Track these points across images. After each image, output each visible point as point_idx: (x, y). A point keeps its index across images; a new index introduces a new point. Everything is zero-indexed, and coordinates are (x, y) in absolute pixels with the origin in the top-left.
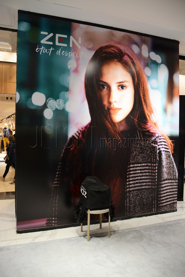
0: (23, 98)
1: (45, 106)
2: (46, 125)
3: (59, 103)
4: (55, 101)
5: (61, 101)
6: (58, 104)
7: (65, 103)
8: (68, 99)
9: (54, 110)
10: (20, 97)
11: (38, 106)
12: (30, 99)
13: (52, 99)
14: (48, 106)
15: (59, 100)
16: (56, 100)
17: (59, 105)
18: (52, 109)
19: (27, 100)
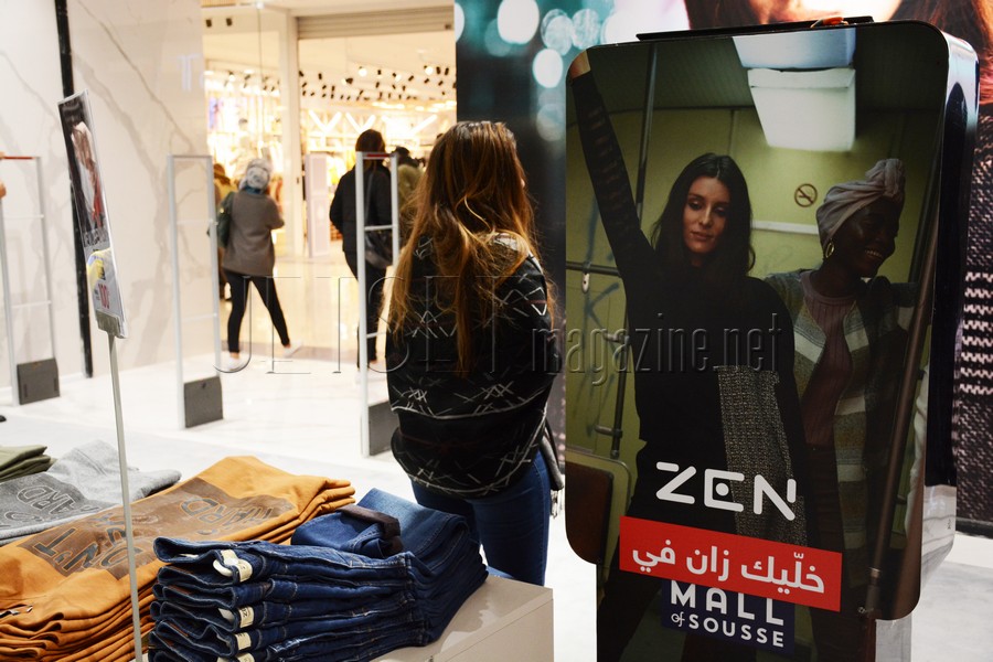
0: (474, 23)
1: (537, 43)
2: (540, 108)
3: (581, 25)
4: (568, 19)
5: (588, 17)
6: (580, 29)
7: (602, 22)
8: (612, 6)
9: (565, 52)
10: (466, 20)
11: (515, 46)
12: (493, 22)
13: (560, 14)
14: (547, 39)
15: (583, 15)
16: (570, 15)
17: (581, 33)
18: (559, 50)
19: (483, 29)
